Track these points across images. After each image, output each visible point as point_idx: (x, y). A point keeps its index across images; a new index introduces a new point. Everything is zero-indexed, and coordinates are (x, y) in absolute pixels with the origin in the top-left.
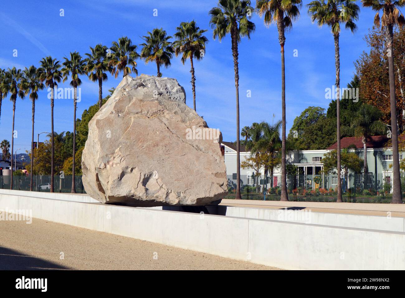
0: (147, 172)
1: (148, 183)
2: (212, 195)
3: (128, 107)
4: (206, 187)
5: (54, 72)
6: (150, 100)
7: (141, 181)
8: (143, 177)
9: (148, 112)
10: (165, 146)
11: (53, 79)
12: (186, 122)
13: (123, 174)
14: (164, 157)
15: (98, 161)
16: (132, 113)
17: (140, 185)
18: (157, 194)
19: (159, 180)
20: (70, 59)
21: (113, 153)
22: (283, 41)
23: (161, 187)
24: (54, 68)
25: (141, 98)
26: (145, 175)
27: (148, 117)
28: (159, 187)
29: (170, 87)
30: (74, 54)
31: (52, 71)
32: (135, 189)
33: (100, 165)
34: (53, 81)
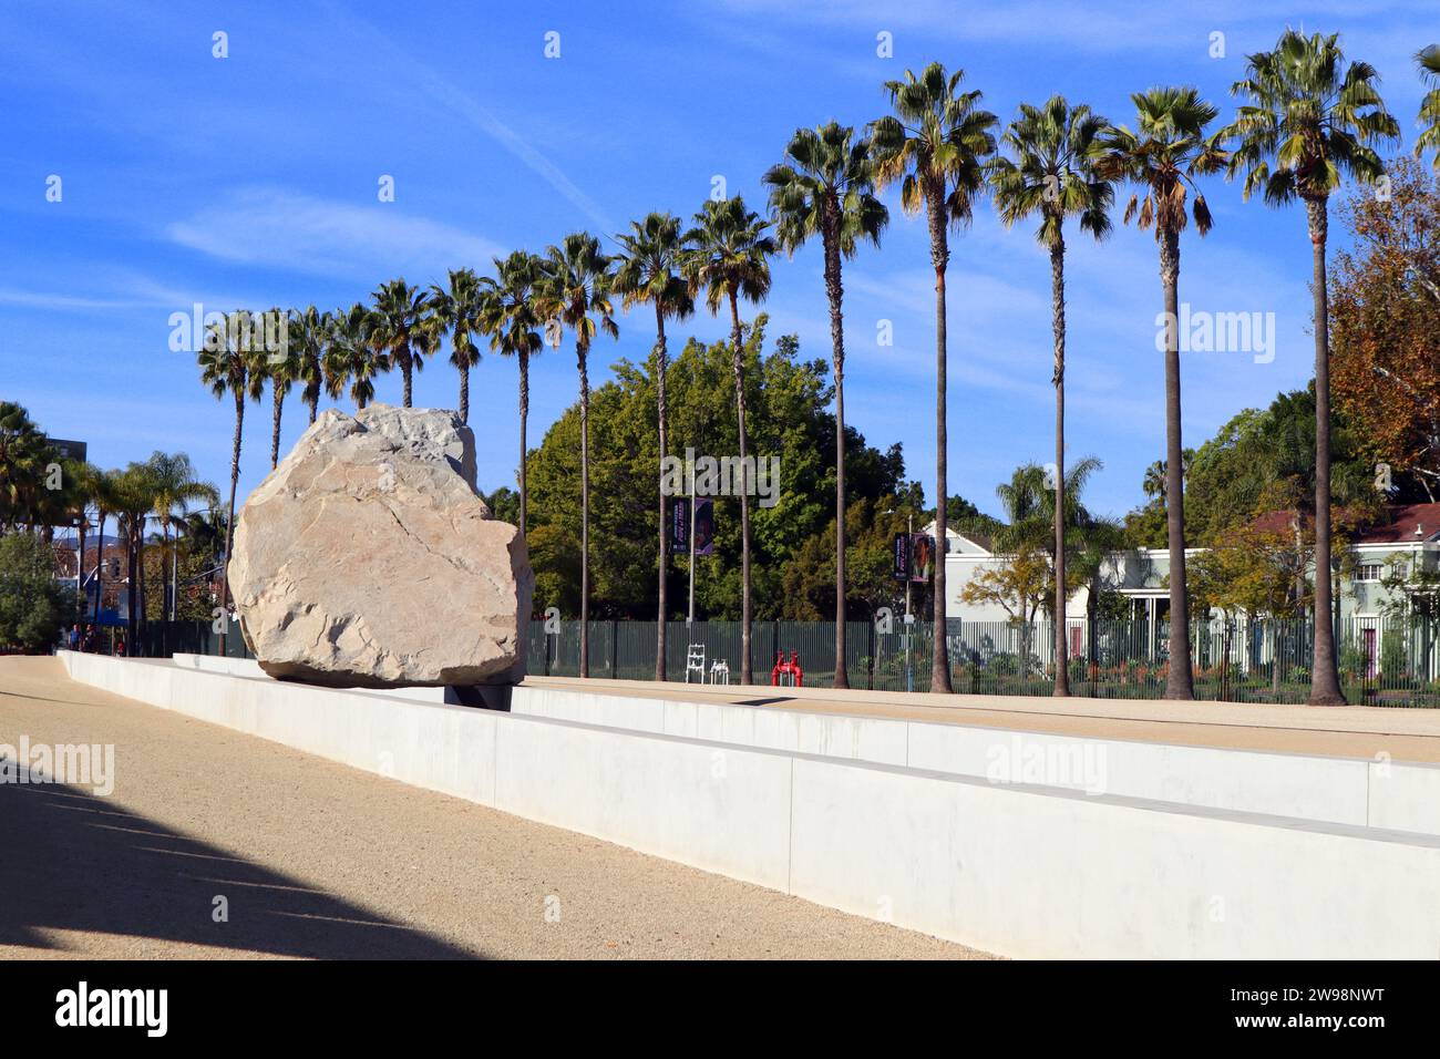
0: (340, 614)
1: (341, 637)
2: (477, 662)
3: (319, 477)
4: (467, 646)
5: (410, 326)
6: (368, 462)
7: (327, 630)
8: (330, 624)
9: (359, 489)
10: (388, 561)
11: (410, 344)
12: (443, 510)
13: (289, 618)
14: (381, 584)
15: (243, 592)
16: (325, 490)
17: (324, 640)
18: (358, 659)
19: (365, 631)
20: (448, 292)
21: (273, 576)
22: (942, 259)
23: (369, 644)
24: (410, 314)
25: (348, 458)
26: (335, 620)
27: (359, 500)
28: (363, 644)
29: (433, 430)
30: (461, 274)
31: (407, 322)
32: (312, 648)
33: (246, 599)
34: (409, 351)
